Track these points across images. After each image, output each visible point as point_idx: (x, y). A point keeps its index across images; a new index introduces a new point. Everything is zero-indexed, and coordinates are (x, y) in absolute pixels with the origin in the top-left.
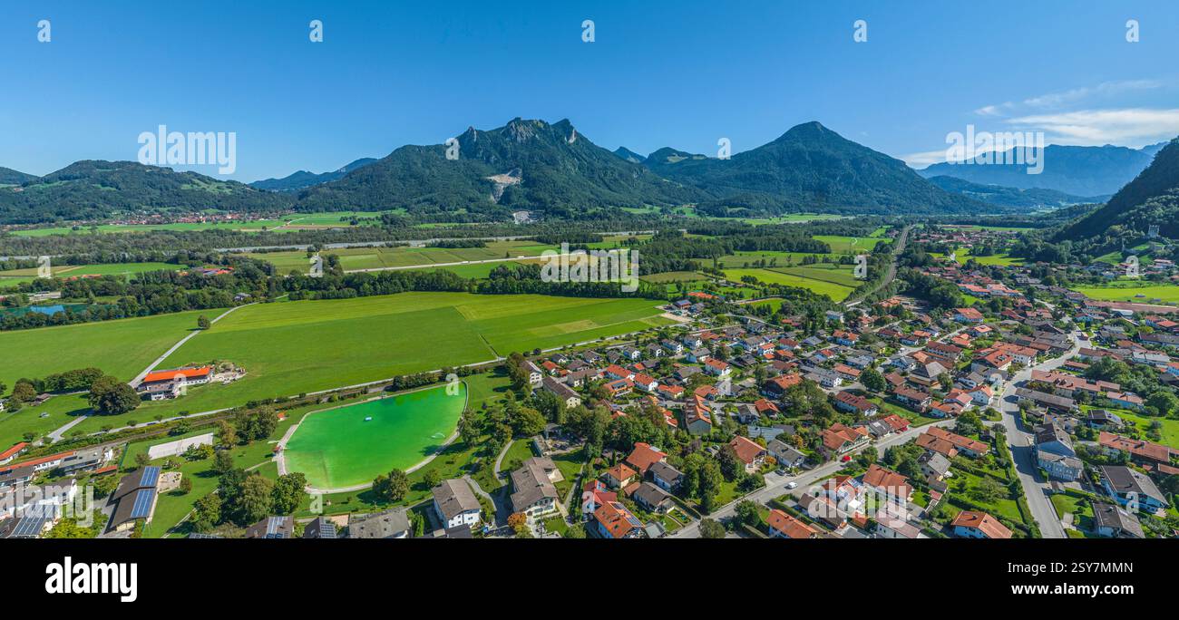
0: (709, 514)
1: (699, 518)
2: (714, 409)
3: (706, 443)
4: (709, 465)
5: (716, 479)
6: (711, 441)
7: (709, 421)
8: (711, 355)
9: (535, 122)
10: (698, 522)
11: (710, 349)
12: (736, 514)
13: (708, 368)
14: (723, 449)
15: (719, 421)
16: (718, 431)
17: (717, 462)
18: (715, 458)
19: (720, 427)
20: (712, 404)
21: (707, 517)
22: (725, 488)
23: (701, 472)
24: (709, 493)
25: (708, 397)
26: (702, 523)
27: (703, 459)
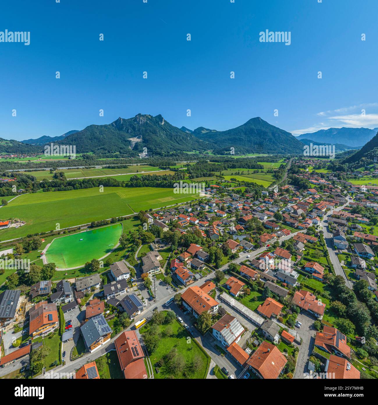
0: (218, 269)
1: (215, 270)
2: (220, 230)
3: (217, 243)
4: (219, 251)
5: (221, 256)
6: (219, 242)
7: (218, 234)
8: (219, 209)
9: (147, 116)
10: (214, 272)
11: (219, 207)
12: (229, 268)
13: (218, 214)
14: (224, 245)
15: (222, 234)
16: (222, 238)
17: (221, 249)
18: (221, 248)
19: (223, 236)
20: (220, 228)
21: (218, 270)
22: (224, 259)
23: (215, 253)
24: (218, 261)
25: (218, 225)
26: (216, 272)
27: (216, 249)
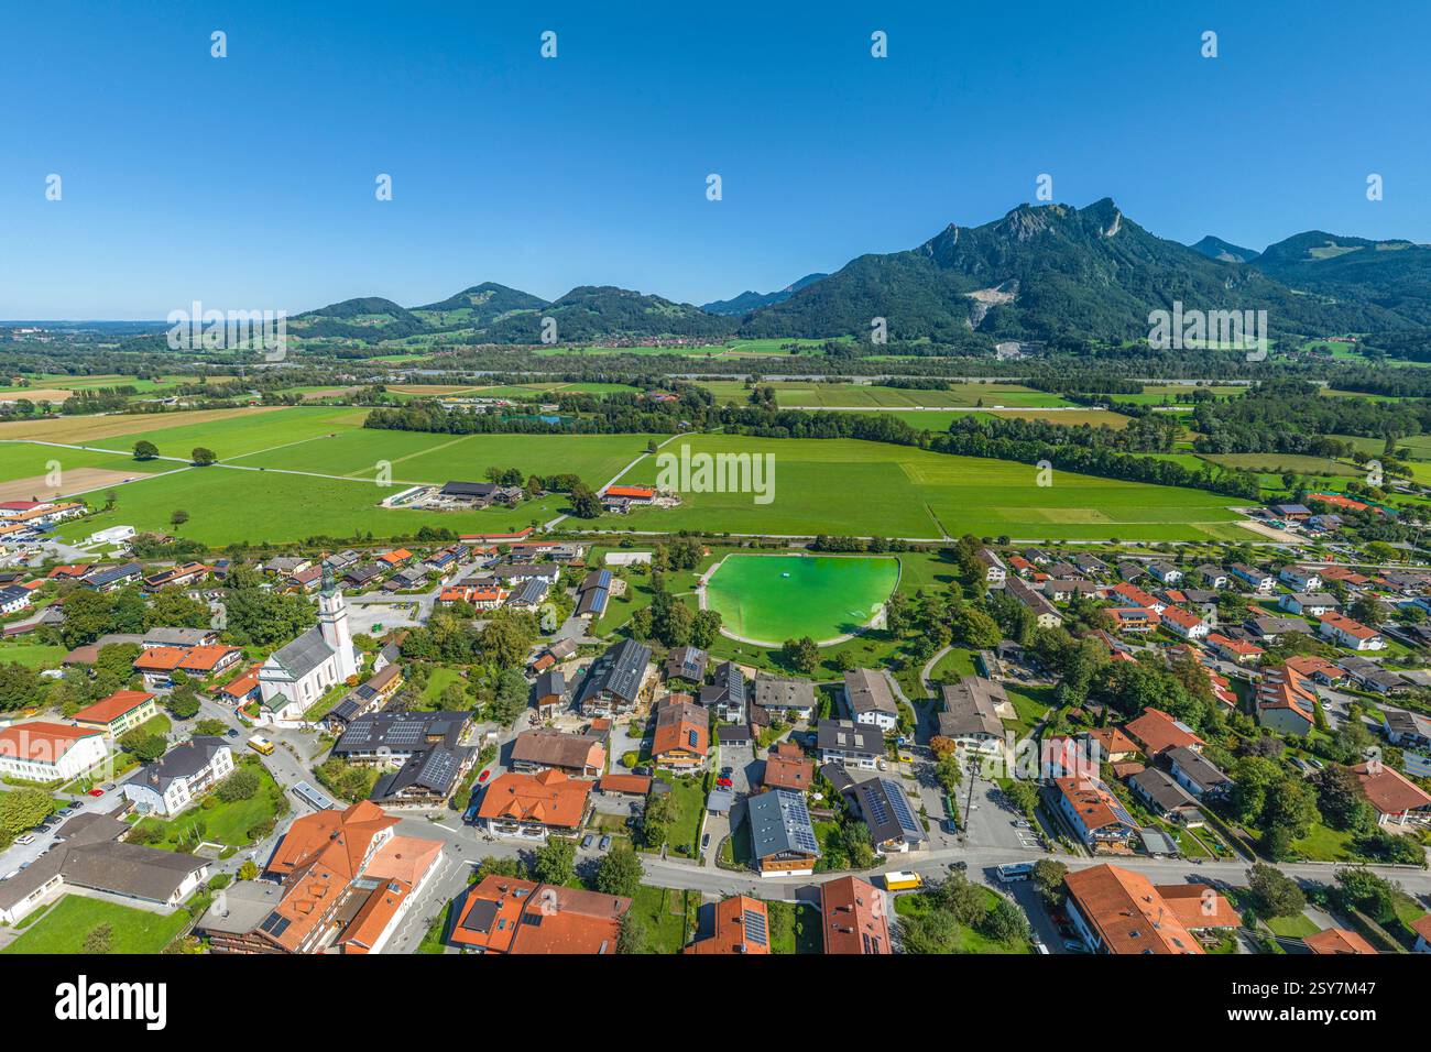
0: (1275, 862)
1: (1253, 860)
2: (1328, 701)
3: (1293, 751)
4: (1293, 787)
5: (1304, 814)
6: (1308, 750)
7: (1310, 717)
8: (1339, 609)
9: (1052, 208)
10: (1249, 865)
11: (1340, 596)
12: (1338, 886)
13: (1327, 628)
14: (1330, 771)
15: (1332, 723)
16: (1328, 739)
17: (1311, 787)
18: (1309, 779)
19: (1333, 735)
20: (1323, 692)
21: (1269, 865)
22: (1317, 832)
23: (1271, 792)
24: (1279, 828)
25: (1316, 678)
26: (1257, 869)
27: (1281, 773)
